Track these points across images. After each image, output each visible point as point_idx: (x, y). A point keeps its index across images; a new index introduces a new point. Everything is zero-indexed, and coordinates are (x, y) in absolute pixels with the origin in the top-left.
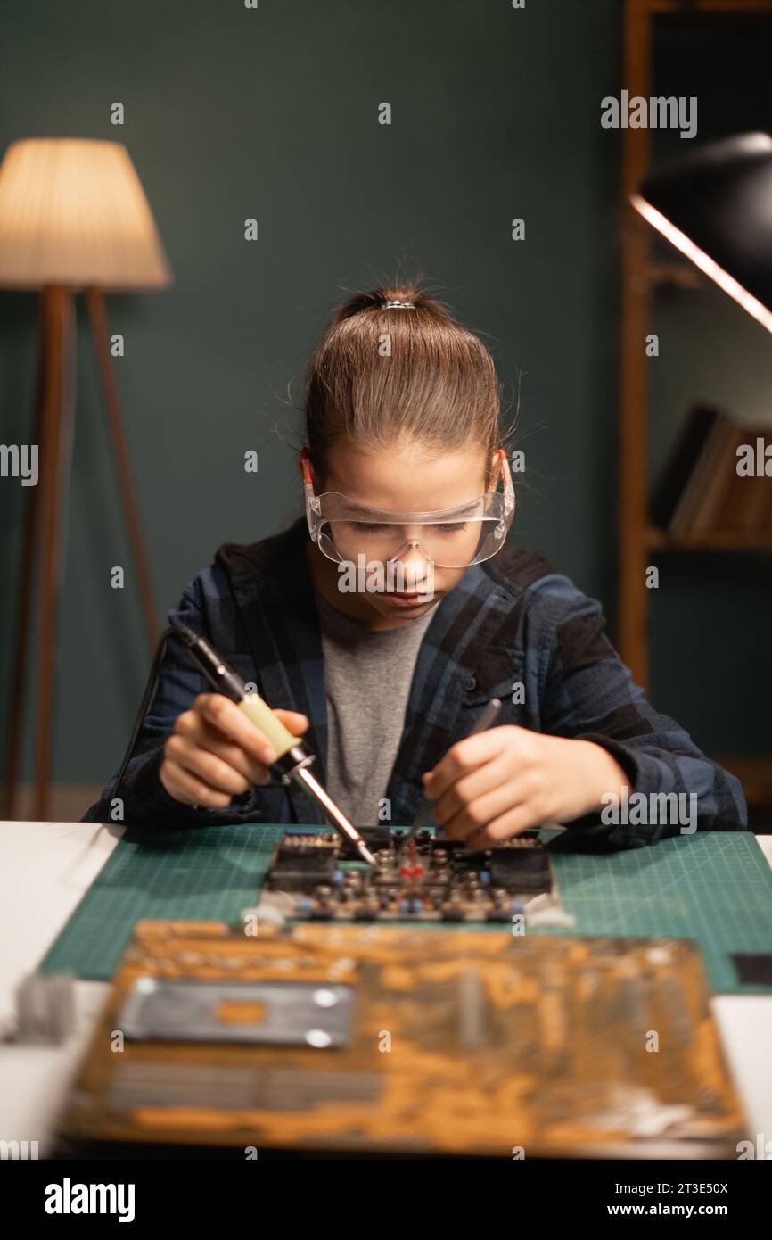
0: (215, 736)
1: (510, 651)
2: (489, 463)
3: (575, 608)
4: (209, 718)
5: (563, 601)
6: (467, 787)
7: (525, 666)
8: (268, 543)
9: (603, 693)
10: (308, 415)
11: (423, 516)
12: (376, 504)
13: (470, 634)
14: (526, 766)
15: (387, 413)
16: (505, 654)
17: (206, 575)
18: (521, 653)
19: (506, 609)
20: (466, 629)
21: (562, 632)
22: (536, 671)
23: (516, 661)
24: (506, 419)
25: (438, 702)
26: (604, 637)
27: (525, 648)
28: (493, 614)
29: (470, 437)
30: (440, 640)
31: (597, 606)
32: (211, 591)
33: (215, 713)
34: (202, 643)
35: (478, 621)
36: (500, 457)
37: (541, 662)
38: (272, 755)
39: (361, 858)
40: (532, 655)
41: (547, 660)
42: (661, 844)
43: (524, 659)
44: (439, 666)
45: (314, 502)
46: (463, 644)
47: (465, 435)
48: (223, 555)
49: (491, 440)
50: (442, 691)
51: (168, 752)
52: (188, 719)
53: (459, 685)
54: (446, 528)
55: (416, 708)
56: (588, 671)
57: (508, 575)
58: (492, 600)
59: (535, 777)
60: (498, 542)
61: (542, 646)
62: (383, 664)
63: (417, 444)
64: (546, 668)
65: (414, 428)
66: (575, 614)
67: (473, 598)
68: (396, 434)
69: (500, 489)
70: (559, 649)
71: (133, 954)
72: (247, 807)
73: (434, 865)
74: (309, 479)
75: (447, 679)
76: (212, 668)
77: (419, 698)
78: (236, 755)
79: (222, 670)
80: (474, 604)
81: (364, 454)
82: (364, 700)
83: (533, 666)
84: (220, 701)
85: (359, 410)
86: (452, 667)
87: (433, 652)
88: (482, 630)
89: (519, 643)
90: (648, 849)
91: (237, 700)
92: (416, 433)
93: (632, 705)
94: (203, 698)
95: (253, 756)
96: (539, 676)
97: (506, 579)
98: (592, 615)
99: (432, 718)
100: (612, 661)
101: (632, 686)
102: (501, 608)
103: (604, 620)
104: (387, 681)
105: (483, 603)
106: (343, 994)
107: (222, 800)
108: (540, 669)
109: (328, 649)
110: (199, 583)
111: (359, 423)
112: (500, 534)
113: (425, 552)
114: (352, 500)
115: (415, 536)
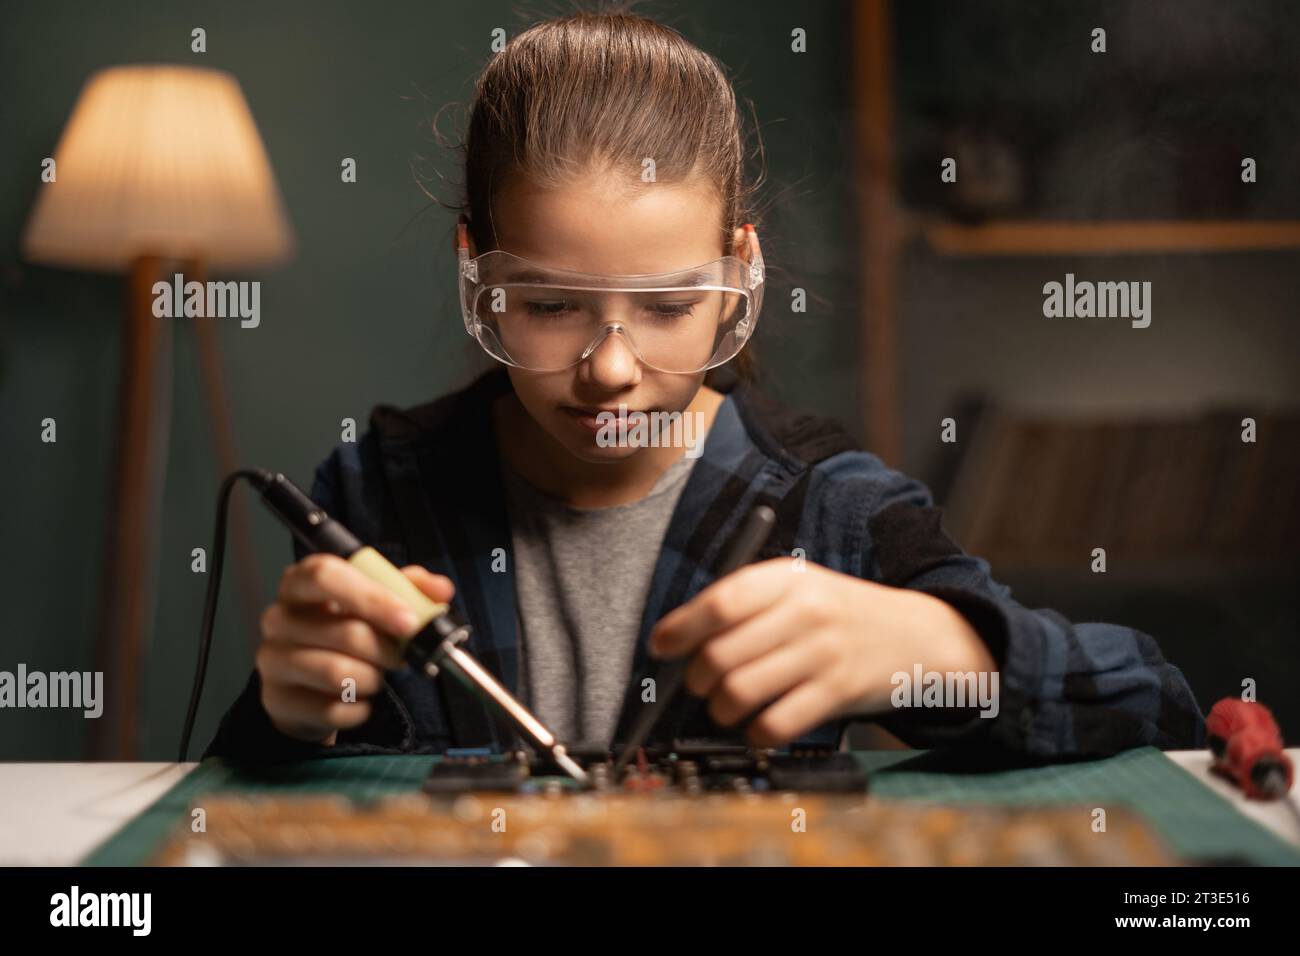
3: (892, 493)
5: (874, 484)
13: (726, 530)
15: (573, 128)
19: (780, 492)
21: (877, 526)
27: (823, 552)
30: (685, 542)
31: (923, 490)
41: (858, 567)
44: (683, 577)
45: (468, 267)
48: (377, 415)
54: (665, 312)
56: (927, 575)
58: (761, 481)
61: (849, 549)
63: (617, 172)
66: (893, 500)
74: (465, 244)
78: (358, 634)
80: (734, 488)
95: (380, 631)
97: (782, 454)
98: (918, 503)
105: (748, 485)
111: (532, 145)
112: (744, 330)
113: (629, 343)
114: (527, 264)
115: (617, 317)
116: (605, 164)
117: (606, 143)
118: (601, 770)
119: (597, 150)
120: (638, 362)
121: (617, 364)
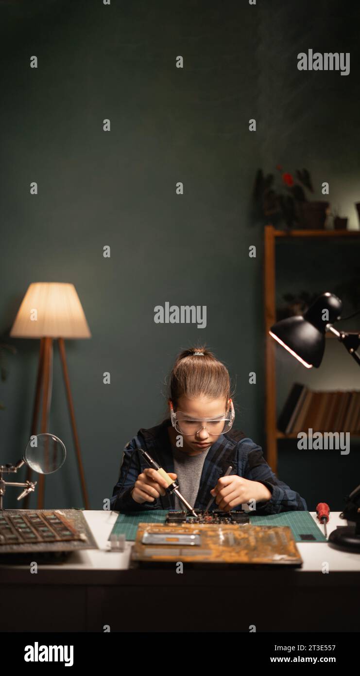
0: (151, 480)
1: (233, 462)
2: (227, 403)
3: (253, 449)
4: (148, 475)
5: (250, 446)
6: (224, 492)
7: (238, 467)
8: (155, 428)
9: (263, 474)
10: (172, 388)
11: (207, 419)
12: (193, 415)
13: (221, 456)
14: (241, 485)
15: (197, 388)
16: (232, 463)
17: (136, 438)
18: (236, 462)
19: (232, 448)
20: (219, 455)
21: (249, 456)
22: (241, 468)
23: (235, 465)
24: (232, 389)
25: (211, 478)
26: (262, 457)
27: (238, 461)
28: (228, 450)
29: (221, 395)
30: (211, 458)
31: (260, 448)
32: (138, 443)
33: (151, 473)
34: (145, 453)
35: (223, 452)
36: (230, 401)
37: (243, 465)
38: (167, 485)
39: (194, 516)
40: (240, 463)
41: (244, 464)
42: (281, 514)
43: (237, 464)
44: (211, 466)
45: (174, 415)
46: (218, 460)
47: (220, 394)
48: (141, 432)
49: (228, 396)
50: (212, 474)
51: (136, 485)
52: (142, 476)
53: (217, 473)
54: (214, 423)
55: (203, 481)
56: (258, 468)
57: (232, 438)
58: (227, 446)
59: (243, 488)
60: (230, 427)
61: (243, 460)
62: (193, 466)
63: (206, 397)
64: (244, 467)
65: (205, 392)
66: (253, 450)
67: (221, 445)
68: (199, 394)
69: (230, 411)
70: (248, 461)
71: (140, 530)
72: (156, 505)
73: (214, 517)
74: (172, 407)
75: (213, 470)
76: (149, 461)
77: (204, 477)
78: (157, 485)
79: (152, 461)
80: (222, 447)
81: (189, 400)
82: (187, 478)
83: (240, 466)
84: (151, 470)
85: (188, 387)
86: (215, 467)
87: (209, 462)
88: (224, 455)
89: (236, 459)
90: (277, 514)
91: (157, 470)
92: (205, 394)
93: (271, 478)
94: (146, 470)
95: (162, 486)
96: (242, 470)
97: (232, 439)
98: (259, 451)
99: (209, 483)
100: (265, 465)
101: (271, 472)
102: (230, 448)
103: (262, 452)
104: (195, 472)
105: (224, 446)
106: (197, 536)
107: (152, 499)
108: (242, 467)
109: (176, 463)
110: (134, 441)
111: (188, 391)
112: (230, 424)
113: (207, 430)
114: (186, 414)
115: (205, 425)
116: (203, 395)
117: (204, 391)
118: (200, 515)
119: (201, 392)
120: (208, 433)
121: (204, 434)
